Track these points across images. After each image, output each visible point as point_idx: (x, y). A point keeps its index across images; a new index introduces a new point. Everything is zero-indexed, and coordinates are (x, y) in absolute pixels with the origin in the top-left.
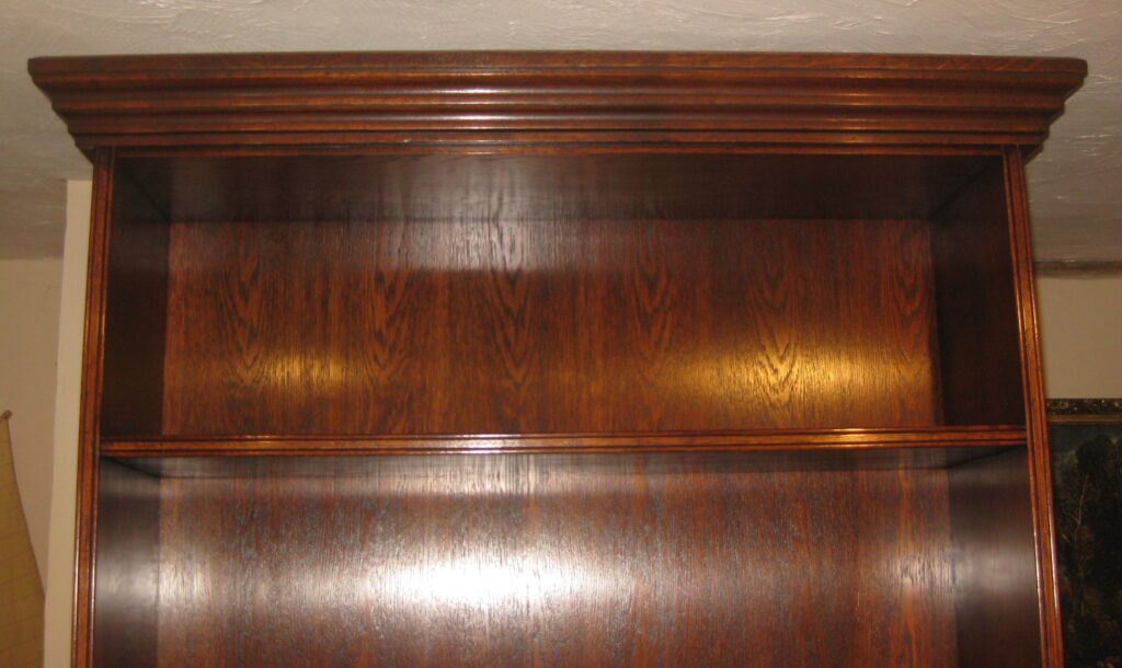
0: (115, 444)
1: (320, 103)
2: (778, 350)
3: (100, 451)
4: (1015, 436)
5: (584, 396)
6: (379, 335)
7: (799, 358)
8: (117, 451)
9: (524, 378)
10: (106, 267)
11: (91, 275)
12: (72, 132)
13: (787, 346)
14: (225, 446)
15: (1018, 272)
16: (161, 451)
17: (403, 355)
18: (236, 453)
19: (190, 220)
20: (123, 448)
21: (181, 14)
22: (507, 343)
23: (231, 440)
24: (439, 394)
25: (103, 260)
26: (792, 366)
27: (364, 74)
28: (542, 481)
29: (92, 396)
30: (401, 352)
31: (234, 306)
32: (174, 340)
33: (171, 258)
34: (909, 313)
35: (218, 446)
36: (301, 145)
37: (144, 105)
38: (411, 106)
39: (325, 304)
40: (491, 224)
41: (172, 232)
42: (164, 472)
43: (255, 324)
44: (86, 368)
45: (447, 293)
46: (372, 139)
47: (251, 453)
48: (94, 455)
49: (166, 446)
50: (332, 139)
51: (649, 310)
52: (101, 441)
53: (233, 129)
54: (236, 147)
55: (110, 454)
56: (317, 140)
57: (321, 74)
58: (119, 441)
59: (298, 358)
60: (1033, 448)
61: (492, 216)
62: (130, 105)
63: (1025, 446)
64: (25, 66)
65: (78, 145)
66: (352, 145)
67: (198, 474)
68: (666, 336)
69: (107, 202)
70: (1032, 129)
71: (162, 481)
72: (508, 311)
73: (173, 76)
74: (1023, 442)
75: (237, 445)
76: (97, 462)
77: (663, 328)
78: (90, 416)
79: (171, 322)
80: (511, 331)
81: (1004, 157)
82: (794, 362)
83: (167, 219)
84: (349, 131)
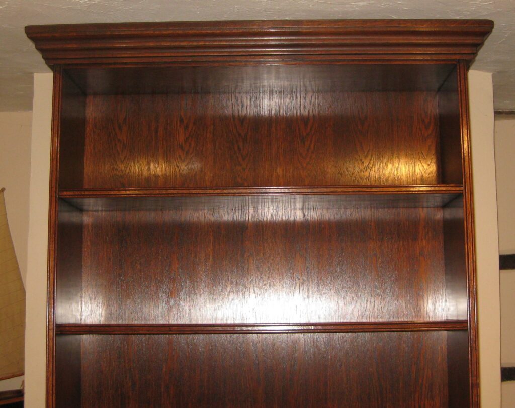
0: (65, 192)
1: (151, 44)
2: (364, 153)
3: (58, 196)
4: (458, 189)
5: (274, 174)
6: (181, 147)
7: (374, 156)
8: (66, 195)
9: (247, 166)
10: (60, 117)
11: (53, 120)
12: (44, 58)
13: (368, 151)
14: (112, 193)
15: (462, 116)
16: (84, 195)
17: (192, 155)
18: (117, 196)
19: (95, 94)
20: (69, 194)
21: (90, 5)
22: (239, 149)
23: (114, 190)
24: (209, 173)
25: (58, 114)
26: (370, 160)
27: (170, 32)
28: (254, 211)
29: (55, 173)
30: (191, 154)
31: (116, 134)
32: (89, 149)
33: (87, 111)
34: (426, 135)
35: (109, 193)
36: (143, 62)
37: (75, 46)
38: (191, 45)
39: (157, 131)
40: (233, 95)
41: (87, 101)
42: (85, 207)
43: (125, 142)
44: (52, 160)
45: (212, 127)
46: (174, 60)
47: (123, 196)
48: (56, 197)
49: (87, 193)
50: (157, 60)
51: (305, 134)
52: (59, 191)
53: (114, 56)
54: (115, 64)
55: (62, 197)
56: (151, 60)
57: (152, 32)
58: (66, 191)
59: (144, 157)
60: (465, 194)
61: (233, 91)
62: (69, 46)
63: (462, 193)
64: (23, 30)
65: (46, 63)
66: (166, 63)
67: (100, 208)
68: (312, 146)
69: (60, 89)
70: (469, 52)
71: (84, 213)
72: (240, 135)
73: (87, 33)
74: (461, 192)
75: (117, 193)
76: (57, 200)
77: (311, 142)
78: (54, 180)
79: (87, 141)
80: (241, 144)
81: (458, 65)
82: (371, 158)
83: (85, 94)
84: (164, 56)
